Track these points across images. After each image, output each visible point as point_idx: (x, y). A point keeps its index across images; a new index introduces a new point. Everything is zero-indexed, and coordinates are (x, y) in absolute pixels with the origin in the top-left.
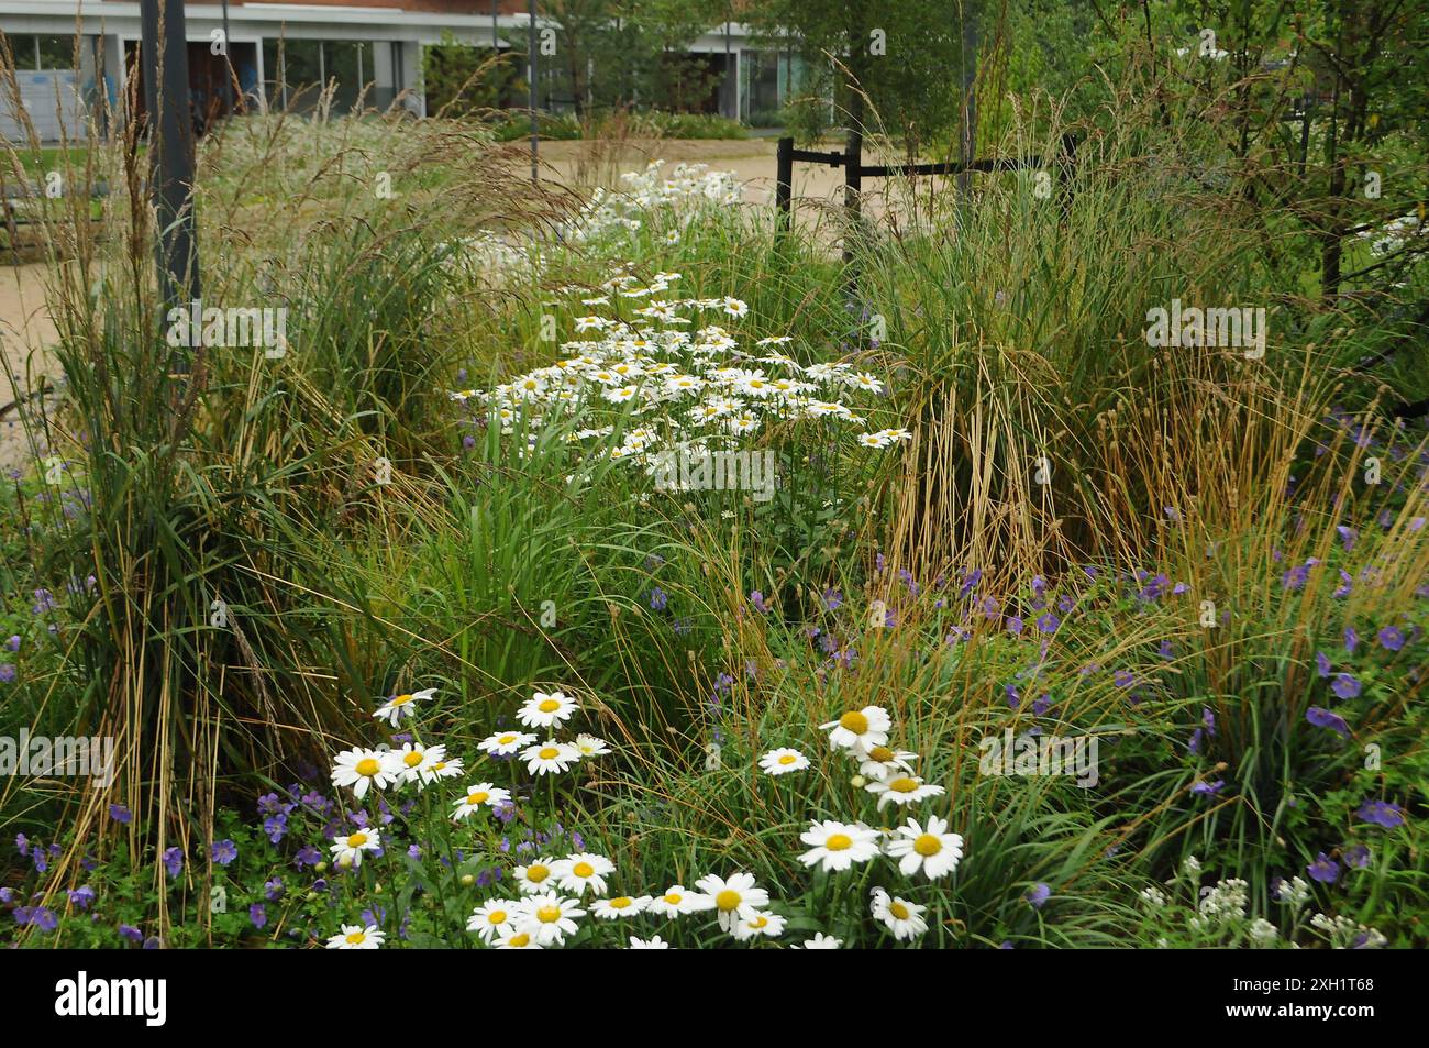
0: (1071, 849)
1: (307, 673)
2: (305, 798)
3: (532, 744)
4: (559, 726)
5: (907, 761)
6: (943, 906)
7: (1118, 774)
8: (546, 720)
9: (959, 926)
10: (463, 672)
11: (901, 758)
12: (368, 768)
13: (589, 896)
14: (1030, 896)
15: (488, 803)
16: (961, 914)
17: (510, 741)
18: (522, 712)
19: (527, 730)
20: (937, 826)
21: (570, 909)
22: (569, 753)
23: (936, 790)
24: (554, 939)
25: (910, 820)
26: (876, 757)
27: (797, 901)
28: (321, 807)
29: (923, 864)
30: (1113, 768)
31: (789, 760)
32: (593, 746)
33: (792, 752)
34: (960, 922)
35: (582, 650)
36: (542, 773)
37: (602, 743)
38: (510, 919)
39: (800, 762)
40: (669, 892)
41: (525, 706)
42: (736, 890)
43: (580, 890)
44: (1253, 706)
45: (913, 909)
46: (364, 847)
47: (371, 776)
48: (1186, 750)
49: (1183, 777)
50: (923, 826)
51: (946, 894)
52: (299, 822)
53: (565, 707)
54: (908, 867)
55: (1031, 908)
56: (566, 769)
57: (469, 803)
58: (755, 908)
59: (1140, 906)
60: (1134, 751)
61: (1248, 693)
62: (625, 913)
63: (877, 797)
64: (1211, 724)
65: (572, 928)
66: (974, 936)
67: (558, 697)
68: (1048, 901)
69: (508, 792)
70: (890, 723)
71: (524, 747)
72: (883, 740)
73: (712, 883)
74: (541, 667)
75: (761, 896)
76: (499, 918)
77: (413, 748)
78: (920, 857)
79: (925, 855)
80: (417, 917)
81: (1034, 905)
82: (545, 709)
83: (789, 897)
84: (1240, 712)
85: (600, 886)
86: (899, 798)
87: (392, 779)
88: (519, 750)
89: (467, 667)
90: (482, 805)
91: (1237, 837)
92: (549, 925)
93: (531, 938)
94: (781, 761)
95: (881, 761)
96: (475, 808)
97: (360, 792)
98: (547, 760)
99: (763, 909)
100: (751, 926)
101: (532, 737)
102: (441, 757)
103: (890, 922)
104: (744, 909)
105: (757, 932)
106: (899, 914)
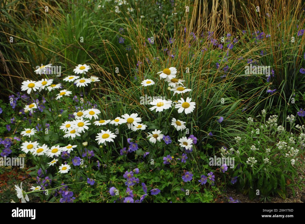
0: (230, 107)
1: (21, 61)
2: (22, 96)
3: (78, 79)
4: (85, 73)
5: (182, 82)
6: (193, 123)
7: (248, 87)
8: (81, 72)
9: (197, 128)
10: (65, 61)
11: (180, 81)
12: (31, 85)
13: (93, 120)
14: (218, 120)
15: (65, 95)
16: (198, 124)
17: (72, 78)
18: (75, 70)
19: (76, 75)
20: (188, 100)
21: (86, 123)
22: (88, 81)
23: (189, 90)
24: (82, 131)
25: (182, 98)
26: (173, 81)
27: (153, 122)
28: (26, 98)
29: (184, 110)
30: (246, 86)
31: (149, 82)
32: (95, 79)
33: (150, 80)
34: (197, 127)
35: (99, 55)
36: (80, 86)
37: (97, 78)
38: (71, 126)
39: (152, 83)
40: (116, 119)
41: (75, 68)
42: (133, 118)
43: (91, 118)
44: (285, 69)
45: (182, 123)
46: (33, 108)
47: (32, 88)
48: (266, 81)
49: (265, 88)
50: (185, 100)
51: (194, 119)
52: (20, 103)
53: (87, 68)
54: (180, 111)
55: (218, 123)
56: (87, 85)
57: (60, 95)
58: (138, 123)
59: (247, 122)
60: (252, 82)
61: (284, 65)
62: (103, 124)
63: (173, 92)
64: (273, 74)
65: (87, 128)
66: (201, 130)
67: (85, 65)
68: (223, 121)
69: (71, 92)
70: (177, 72)
71: (76, 80)
72: (175, 76)
73: (126, 116)
74: (87, 59)
75: (139, 119)
76: (68, 126)
77: (44, 80)
78: (184, 108)
79: (185, 108)
80: (52, 128)
81: (219, 122)
82: (81, 69)
83: (151, 120)
84: (282, 70)
85: (96, 117)
86: (179, 92)
87: (38, 89)
88: (74, 80)
89: (66, 60)
90: (64, 95)
91: (279, 105)
92: (81, 127)
93: (76, 131)
94: (147, 83)
95: (174, 82)
96: (62, 96)
97: (29, 92)
98: (82, 83)
99: (140, 123)
100: (137, 127)
101: (78, 77)
102: (52, 83)
103: (176, 126)
104: (135, 123)
105: (139, 129)
106: (178, 124)
